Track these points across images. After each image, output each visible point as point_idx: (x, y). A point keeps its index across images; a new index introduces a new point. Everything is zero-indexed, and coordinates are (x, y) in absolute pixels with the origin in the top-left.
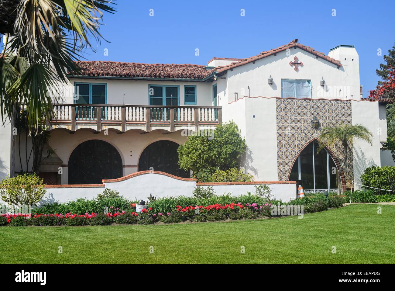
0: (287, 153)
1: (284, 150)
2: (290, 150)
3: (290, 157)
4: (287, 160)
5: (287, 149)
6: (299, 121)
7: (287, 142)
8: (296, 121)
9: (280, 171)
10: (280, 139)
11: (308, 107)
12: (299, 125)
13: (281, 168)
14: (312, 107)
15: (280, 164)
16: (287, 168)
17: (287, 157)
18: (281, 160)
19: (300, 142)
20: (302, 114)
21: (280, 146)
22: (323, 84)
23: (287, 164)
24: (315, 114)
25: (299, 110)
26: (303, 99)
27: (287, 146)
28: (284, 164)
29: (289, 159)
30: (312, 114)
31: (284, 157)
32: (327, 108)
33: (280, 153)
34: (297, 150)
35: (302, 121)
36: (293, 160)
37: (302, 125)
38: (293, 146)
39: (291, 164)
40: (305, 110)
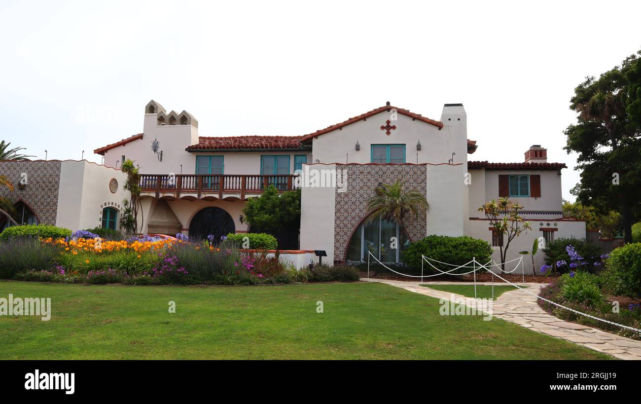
0: (346, 222)
1: (342, 218)
2: (349, 218)
3: (349, 225)
4: (345, 230)
5: (346, 218)
6: (361, 188)
7: (346, 211)
8: (358, 188)
9: (337, 241)
10: (339, 206)
11: (373, 172)
12: (362, 192)
13: (338, 237)
14: (377, 173)
15: (337, 234)
16: (346, 238)
17: (345, 226)
18: (338, 230)
19: (361, 211)
20: (365, 180)
21: (338, 214)
22: (419, 148)
23: (346, 233)
24: (380, 180)
25: (361, 176)
26: (366, 164)
27: (346, 214)
28: (342, 233)
29: (348, 229)
30: (376, 180)
31: (342, 226)
32: (396, 173)
33: (338, 222)
34: (357, 219)
35: (365, 188)
36: (352, 230)
37: (365, 192)
38: (354, 214)
39: (349, 234)
40: (369, 177)
